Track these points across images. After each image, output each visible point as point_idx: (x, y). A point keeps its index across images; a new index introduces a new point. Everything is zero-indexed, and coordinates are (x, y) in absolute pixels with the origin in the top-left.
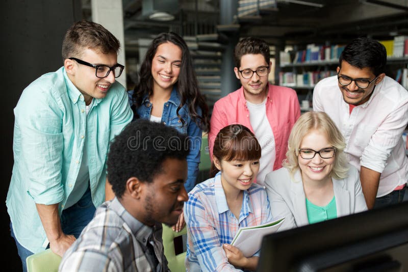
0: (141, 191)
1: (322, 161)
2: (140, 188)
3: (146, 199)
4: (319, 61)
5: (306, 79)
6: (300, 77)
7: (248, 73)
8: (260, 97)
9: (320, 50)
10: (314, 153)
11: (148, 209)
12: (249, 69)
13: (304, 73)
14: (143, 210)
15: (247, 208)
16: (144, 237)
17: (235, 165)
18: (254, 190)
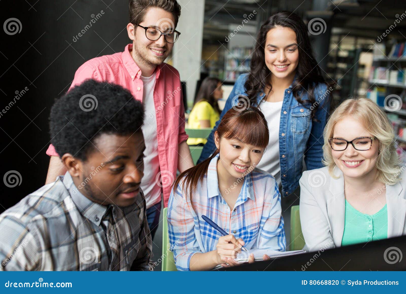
2: (77, 166)
15: (246, 193)
16: (96, 216)
17: (233, 145)
18: (259, 176)
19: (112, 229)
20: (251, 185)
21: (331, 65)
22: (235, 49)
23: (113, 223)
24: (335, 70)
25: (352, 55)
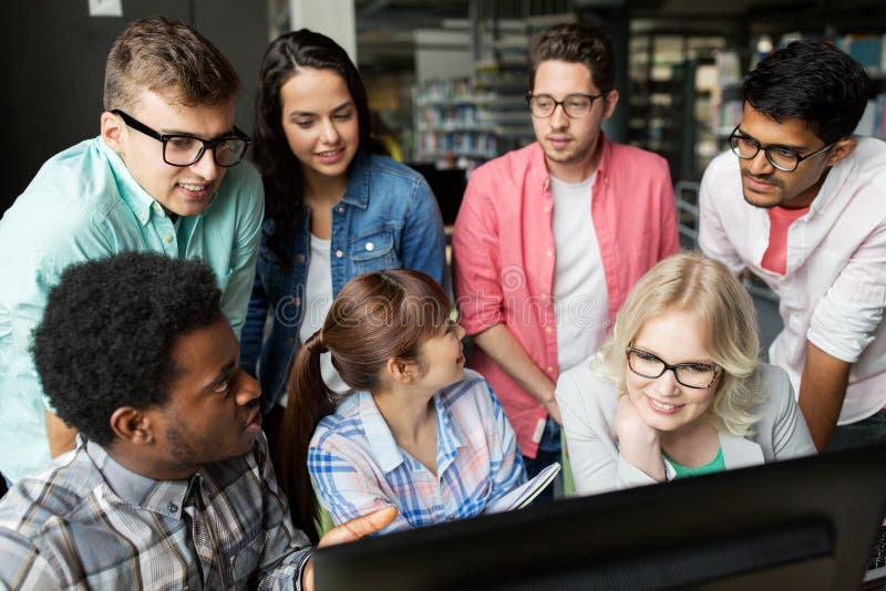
1: (677, 392)
2: (146, 422)
19: (201, 520)
21: (635, 100)
22: (433, 83)
24: (646, 111)
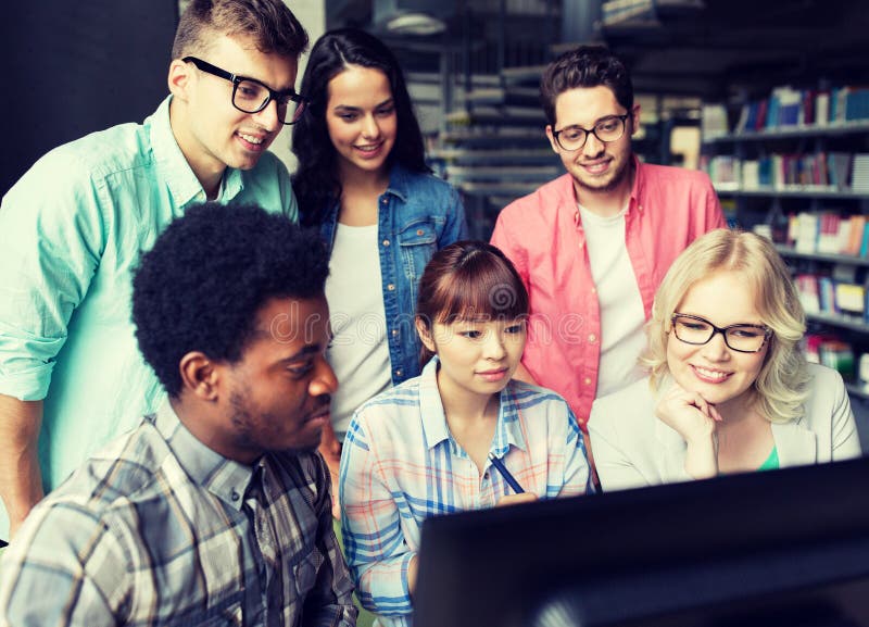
0: (217, 383)
1: (727, 356)
2: (214, 376)
3: (231, 401)
4: (801, 127)
5: (765, 173)
6: (752, 168)
7: (574, 136)
8: (612, 196)
9: (803, 99)
10: (711, 330)
11: (239, 423)
12: (575, 127)
13: (763, 158)
14: (229, 425)
15: (504, 435)
16: (233, 489)
17: (463, 334)
18: (530, 399)
19: (263, 516)
20: (513, 419)
23: (265, 505)
25: (654, 134)
